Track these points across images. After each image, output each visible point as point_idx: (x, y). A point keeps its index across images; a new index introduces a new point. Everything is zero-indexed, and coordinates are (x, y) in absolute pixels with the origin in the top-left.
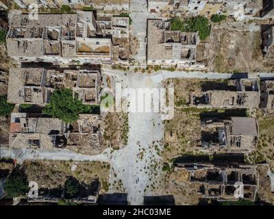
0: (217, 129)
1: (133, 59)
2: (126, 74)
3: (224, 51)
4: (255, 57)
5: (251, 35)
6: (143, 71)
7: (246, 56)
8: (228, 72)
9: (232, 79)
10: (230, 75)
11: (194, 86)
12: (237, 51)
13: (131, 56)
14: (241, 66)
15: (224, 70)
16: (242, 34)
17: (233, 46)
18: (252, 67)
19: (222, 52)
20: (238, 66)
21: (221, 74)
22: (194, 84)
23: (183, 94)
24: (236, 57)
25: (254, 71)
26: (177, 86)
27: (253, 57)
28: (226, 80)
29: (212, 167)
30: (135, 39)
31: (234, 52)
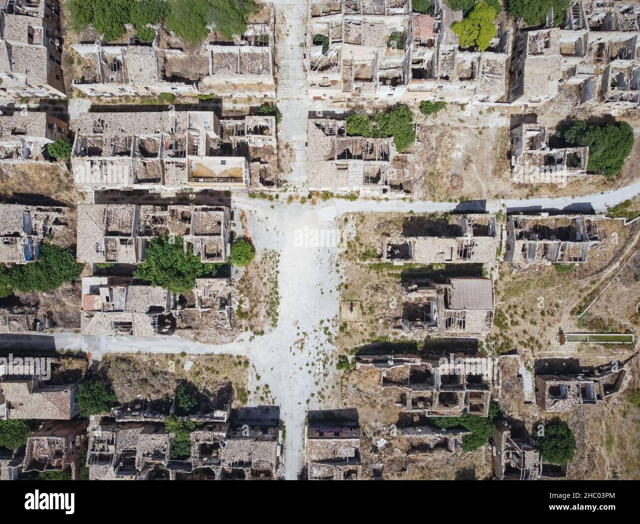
0: (428, 299)
1: (285, 181)
2: (273, 207)
3: (443, 163)
4: (497, 172)
5: (492, 133)
6: (303, 201)
7: (482, 171)
8: (450, 201)
9: (456, 212)
10: (453, 206)
11: (391, 226)
12: (467, 161)
13: (282, 177)
14: (473, 190)
15: (442, 197)
16: (476, 132)
17: (460, 154)
18: (492, 189)
19: (439, 166)
20: (469, 190)
21: (437, 203)
22: (390, 222)
23: (371, 239)
24: (464, 174)
25: (497, 197)
26: (360, 227)
27: (495, 172)
28: (446, 214)
29: (418, 362)
30: (287, 146)
31: (461, 163)
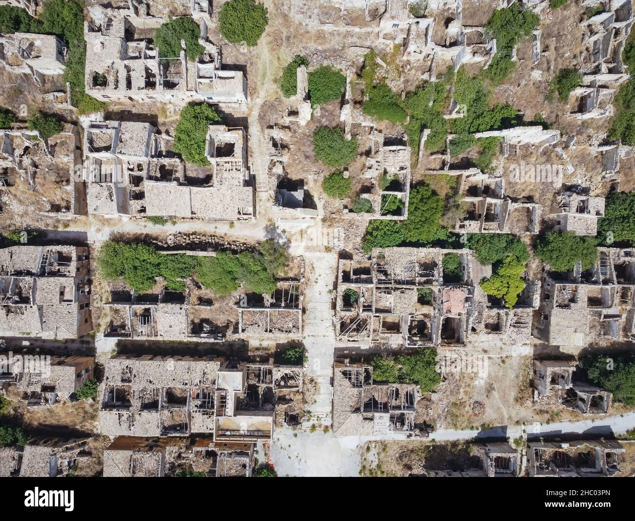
1: (309, 412)
2: (296, 435)
3: (466, 393)
4: (519, 400)
5: (515, 362)
6: (326, 429)
7: (505, 401)
8: (472, 428)
9: (478, 441)
10: (474, 434)
11: (413, 456)
12: (490, 389)
13: (307, 408)
14: (494, 416)
15: (464, 425)
16: (499, 361)
17: (482, 382)
18: (513, 415)
19: (462, 395)
20: (491, 416)
21: (460, 431)
22: (412, 451)
23: (392, 467)
24: (486, 402)
25: (518, 423)
26: (382, 455)
27: (516, 400)
28: (468, 443)
30: (312, 380)
31: (483, 391)
